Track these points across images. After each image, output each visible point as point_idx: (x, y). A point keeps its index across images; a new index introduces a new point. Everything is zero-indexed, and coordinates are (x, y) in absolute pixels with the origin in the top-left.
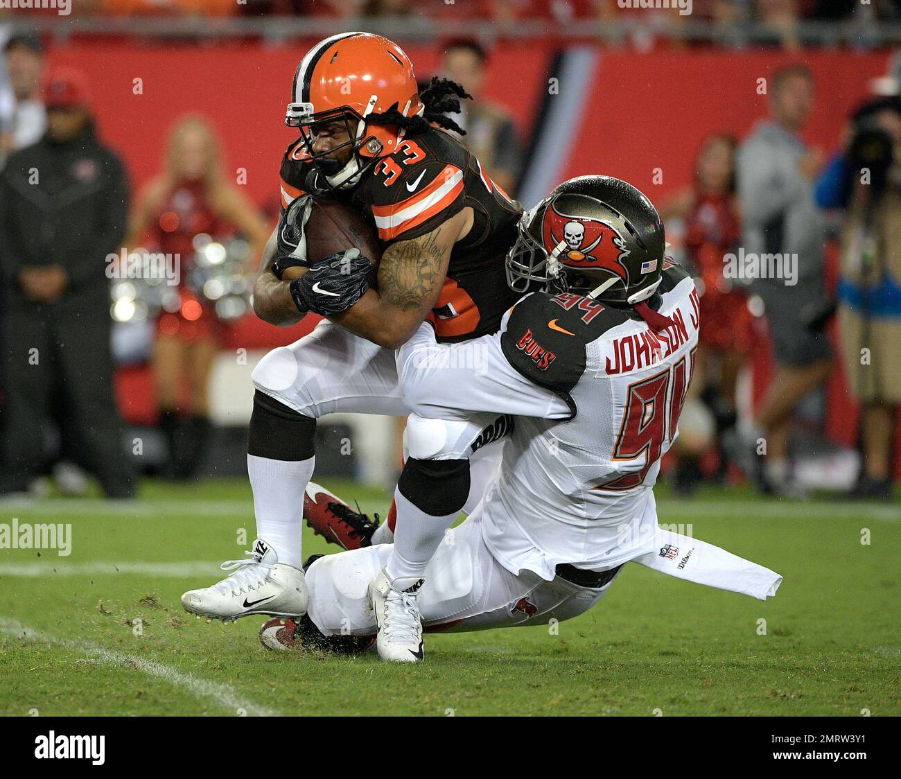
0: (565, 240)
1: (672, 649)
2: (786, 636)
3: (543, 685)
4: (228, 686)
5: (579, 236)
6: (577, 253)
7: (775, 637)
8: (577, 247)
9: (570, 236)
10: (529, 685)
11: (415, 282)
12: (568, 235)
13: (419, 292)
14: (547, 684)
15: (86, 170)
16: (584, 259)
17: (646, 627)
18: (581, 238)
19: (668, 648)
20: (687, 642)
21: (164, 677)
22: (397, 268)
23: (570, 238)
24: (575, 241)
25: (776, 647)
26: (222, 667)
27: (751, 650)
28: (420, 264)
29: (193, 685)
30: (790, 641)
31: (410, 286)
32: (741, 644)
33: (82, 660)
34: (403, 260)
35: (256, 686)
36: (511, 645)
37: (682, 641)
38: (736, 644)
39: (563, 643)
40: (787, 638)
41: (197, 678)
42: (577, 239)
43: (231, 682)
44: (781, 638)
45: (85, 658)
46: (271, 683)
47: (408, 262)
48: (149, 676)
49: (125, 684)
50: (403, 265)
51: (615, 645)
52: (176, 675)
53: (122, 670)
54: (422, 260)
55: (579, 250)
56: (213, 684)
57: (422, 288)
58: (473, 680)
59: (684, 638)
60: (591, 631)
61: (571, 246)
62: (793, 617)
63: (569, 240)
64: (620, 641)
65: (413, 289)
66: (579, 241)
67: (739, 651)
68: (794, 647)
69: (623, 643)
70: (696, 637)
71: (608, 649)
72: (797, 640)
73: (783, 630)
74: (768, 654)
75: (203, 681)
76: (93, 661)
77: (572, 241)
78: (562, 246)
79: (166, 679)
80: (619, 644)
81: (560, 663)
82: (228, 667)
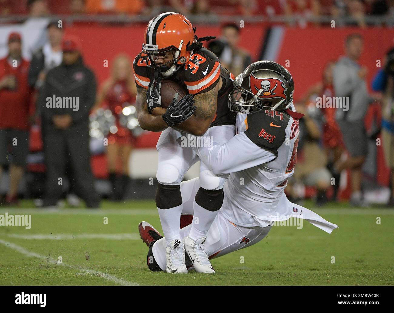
0: (262, 88)
1: (315, 268)
2: (361, 262)
3: (263, 282)
4: (137, 283)
5: (268, 86)
6: (268, 93)
7: (357, 263)
8: (268, 90)
9: (264, 86)
10: (258, 283)
11: (209, 108)
12: (263, 86)
13: (211, 112)
14: (265, 282)
15: (79, 76)
16: (270, 95)
17: (305, 259)
18: (269, 86)
19: (314, 268)
20: (321, 265)
21: (111, 280)
22: (200, 104)
23: (264, 87)
24: (267, 88)
25: (357, 267)
26: (134, 276)
27: (347, 268)
28: (209, 101)
29: (123, 283)
30: (362, 264)
31: (207, 110)
32: (343, 266)
33: (78, 273)
34: (202, 100)
35: (148, 283)
36: (250, 267)
37: (319, 265)
38: (341, 266)
39: (271, 265)
40: (361, 263)
41: (124, 280)
42: (267, 87)
43: (138, 282)
44: (359, 263)
45: (79, 272)
46: (154, 282)
47: (204, 101)
48: (105, 279)
49: (95, 283)
50: (202, 102)
51: (292, 266)
52: (116, 279)
53: (94, 277)
54: (210, 99)
55: (268, 91)
56: (131, 282)
57: (212, 110)
58: (235, 281)
59: (321, 263)
60: (282, 261)
61: (265, 90)
62: (364, 255)
63: (264, 88)
64: (294, 265)
65: (208, 111)
66: (268, 88)
67: (342, 269)
68: (364, 267)
69: (295, 265)
70: (325, 263)
71: (290, 268)
72: (365, 264)
73: (360, 260)
74: (354, 270)
75: (127, 281)
76: (82, 273)
77: (265, 88)
78: (261, 91)
79: (112, 281)
80: (294, 266)
81: (271, 273)
82: (137, 276)
